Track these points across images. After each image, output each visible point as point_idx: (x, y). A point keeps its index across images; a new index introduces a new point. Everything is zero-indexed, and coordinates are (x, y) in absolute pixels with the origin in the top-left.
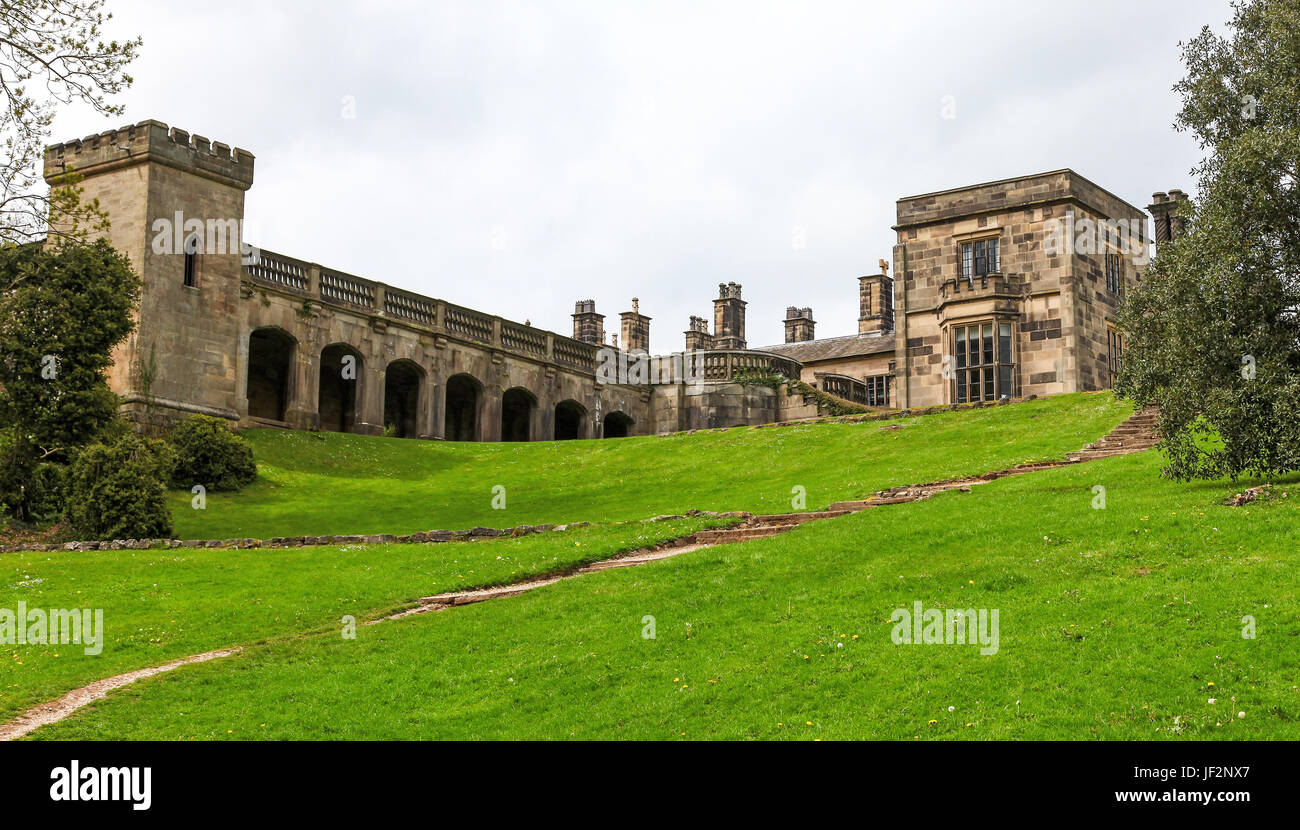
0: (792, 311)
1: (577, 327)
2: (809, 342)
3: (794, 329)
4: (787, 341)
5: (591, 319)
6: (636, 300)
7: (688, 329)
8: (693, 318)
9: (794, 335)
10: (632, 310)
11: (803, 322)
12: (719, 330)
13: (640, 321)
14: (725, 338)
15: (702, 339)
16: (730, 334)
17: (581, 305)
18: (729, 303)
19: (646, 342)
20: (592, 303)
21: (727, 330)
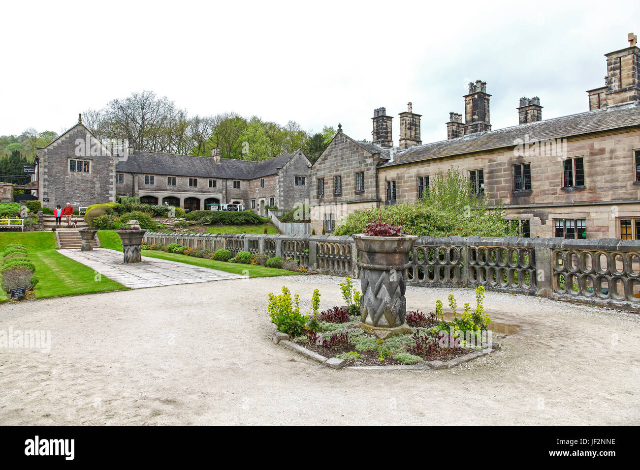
0: (523, 101)
1: (375, 125)
2: (537, 123)
3: (527, 113)
4: (521, 122)
5: (383, 120)
6: (410, 104)
7: (449, 120)
8: (451, 114)
9: (526, 118)
10: (407, 111)
11: (534, 107)
12: (469, 118)
13: (413, 118)
14: (474, 123)
15: (459, 127)
16: (478, 120)
17: (377, 111)
18: (476, 96)
19: (418, 132)
20: (383, 109)
21: (476, 117)
